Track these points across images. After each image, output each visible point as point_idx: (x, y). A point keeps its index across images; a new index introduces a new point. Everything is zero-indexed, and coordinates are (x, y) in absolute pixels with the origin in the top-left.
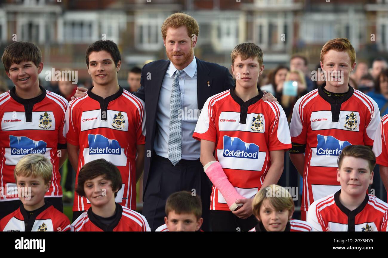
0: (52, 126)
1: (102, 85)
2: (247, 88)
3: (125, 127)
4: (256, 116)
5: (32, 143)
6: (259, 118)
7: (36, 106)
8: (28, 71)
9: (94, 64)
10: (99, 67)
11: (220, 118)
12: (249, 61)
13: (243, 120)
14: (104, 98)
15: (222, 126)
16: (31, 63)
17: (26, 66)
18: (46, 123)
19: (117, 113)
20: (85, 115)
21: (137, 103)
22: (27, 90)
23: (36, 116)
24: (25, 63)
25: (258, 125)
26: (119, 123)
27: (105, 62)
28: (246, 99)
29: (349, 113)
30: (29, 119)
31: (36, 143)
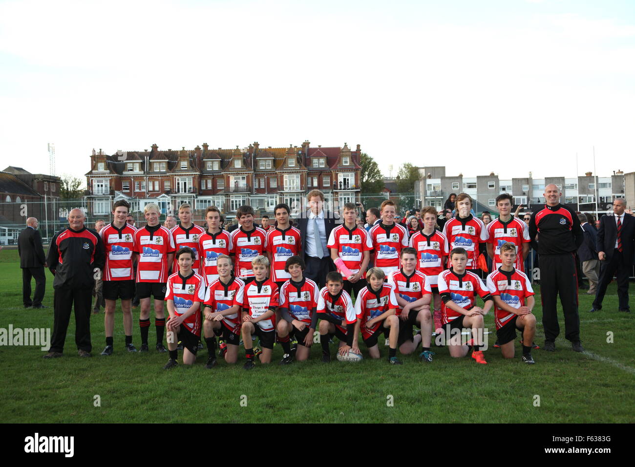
0: (260, 243)
1: (283, 224)
2: (350, 223)
3: (294, 243)
4: (356, 236)
5: (251, 251)
6: (358, 237)
7: (252, 234)
8: (249, 218)
9: (279, 214)
10: (281, 216)
11: (340, 238)
12: (351, 211)
13: (351, 238)
14: (283, 230)
15: (341, 242)
16: (250, 215)
17: (248, 216)
18: (257, 242)
19: (290, 237)
20: (275, 238)
21: (298, 232)
22: (248, 227)
23: (252, 239)
24: (248, 215)
25: (358, 240)
26: (291, 241)
27: (284, 213)
28: (351, 229)
29: (394, 234)
30: (249, 240)
31: (253, 251)
